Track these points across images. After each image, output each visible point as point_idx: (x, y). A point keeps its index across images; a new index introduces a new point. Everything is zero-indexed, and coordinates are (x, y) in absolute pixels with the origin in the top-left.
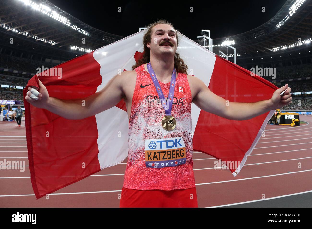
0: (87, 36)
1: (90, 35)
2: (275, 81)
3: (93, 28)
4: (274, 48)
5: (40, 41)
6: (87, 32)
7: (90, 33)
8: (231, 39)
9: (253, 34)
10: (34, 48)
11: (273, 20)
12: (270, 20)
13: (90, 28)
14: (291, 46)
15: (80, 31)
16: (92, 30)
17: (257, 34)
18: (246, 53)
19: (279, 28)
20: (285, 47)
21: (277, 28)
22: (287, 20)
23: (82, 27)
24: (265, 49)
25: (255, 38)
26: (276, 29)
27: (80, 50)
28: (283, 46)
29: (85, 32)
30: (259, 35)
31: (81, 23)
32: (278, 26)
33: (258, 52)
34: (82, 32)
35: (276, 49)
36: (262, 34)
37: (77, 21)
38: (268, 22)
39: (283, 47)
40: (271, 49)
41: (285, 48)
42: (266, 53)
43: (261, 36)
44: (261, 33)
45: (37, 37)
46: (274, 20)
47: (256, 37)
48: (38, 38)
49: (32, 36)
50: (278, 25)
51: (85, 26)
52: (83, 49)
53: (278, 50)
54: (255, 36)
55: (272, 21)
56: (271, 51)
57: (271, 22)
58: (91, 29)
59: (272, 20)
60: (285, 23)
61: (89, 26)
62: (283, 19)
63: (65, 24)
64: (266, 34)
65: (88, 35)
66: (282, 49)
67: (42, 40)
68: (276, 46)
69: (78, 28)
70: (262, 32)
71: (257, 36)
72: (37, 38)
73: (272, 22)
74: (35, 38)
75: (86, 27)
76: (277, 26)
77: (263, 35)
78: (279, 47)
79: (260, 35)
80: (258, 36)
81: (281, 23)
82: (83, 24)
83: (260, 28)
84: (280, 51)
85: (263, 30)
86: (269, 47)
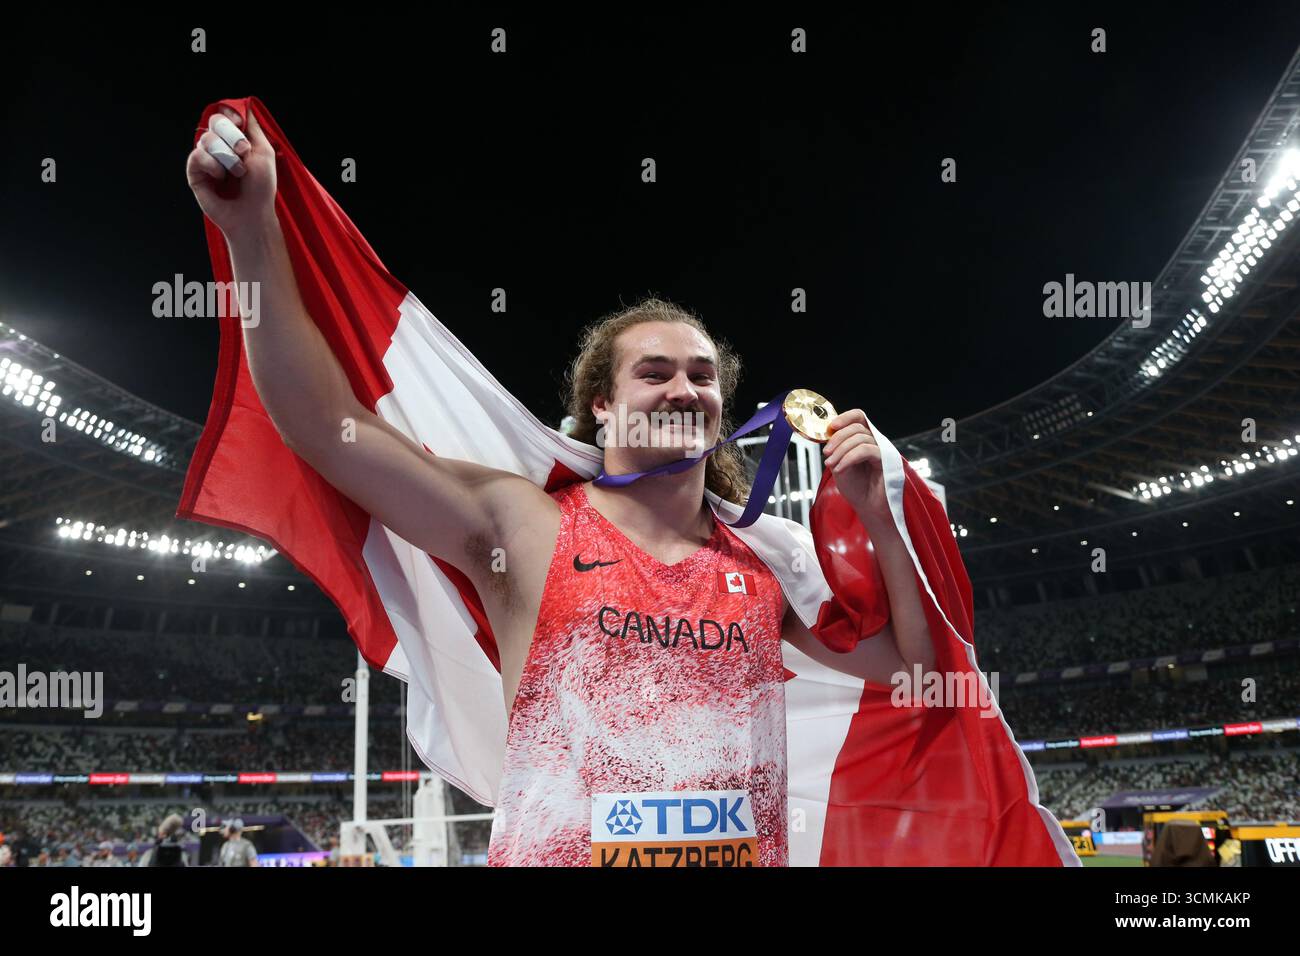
0: (151, 465)
1: (170, 462)
2: (1172, 658)
3: (186, 421)
4: (1143, 486)
6: (153, 447)
7: (168, 451)
8: (912, 451)
9: (1025, 419)
11: (1119, 339)
12: (1106, 341)
13: (168, 423)
14: (1232, 467)
15: (111, 440)
16: (180, 437)
17: (1043, 417)
18: (994, 520)
19: (1156, 381)
20: (1203, 474)
21: (1146, 379)
22: (1193, 335)
23: (125, 421)
24: (1092, 493)
25: (1036, 437)
26: (1142, 386)
27: (109, 539)
28: (1189, 469)
29: (143, 445)
30: (1053, 424)
31: (118, 400)
32: (1151, 370)
33: (1056, 508)
34: (124, 446)
35: (1152, 490)
36: (1071, 416)
37: (96, 391)
38: (1097, 354)
39: (1190, 478)
40: (1129, 489)
41: (1200, 478)
42: (1102, 510)
43: (1064, 424)
44: (1066, 412)
46: (1127, 339)
47: (1041, 434)
50: (1148, 362)
51: (142, 412)
52: (128, 537)
53: (1167, 490)
54: (1035, 426)
55: (1116, 345)
56: (1128, 500)
57: (1108, 354)
58: (175, 428)
59: (1115, 342)
60: (1184, 351)
61: (167, 413)
62: (1176, 334)
63: (27, 402)
64: (1090, 414)
65: (159, 458)
66: (1187, 484)
68: (1152, 474)
69: (103, 422)
70: (1068, 406)
71: (1047, 427)
73: (1117, 349)
75: (150, 418)
76: (1144, 368)
77: (1077, 419)
78: (1172, 478)
79: (1059, 421)
80: (1052, 430)
81: (1165, 350)
82: (130, 402)
83: (1058, 387)
84: (1177, 495)
85: (1074, 396)
86: (1112, 477)
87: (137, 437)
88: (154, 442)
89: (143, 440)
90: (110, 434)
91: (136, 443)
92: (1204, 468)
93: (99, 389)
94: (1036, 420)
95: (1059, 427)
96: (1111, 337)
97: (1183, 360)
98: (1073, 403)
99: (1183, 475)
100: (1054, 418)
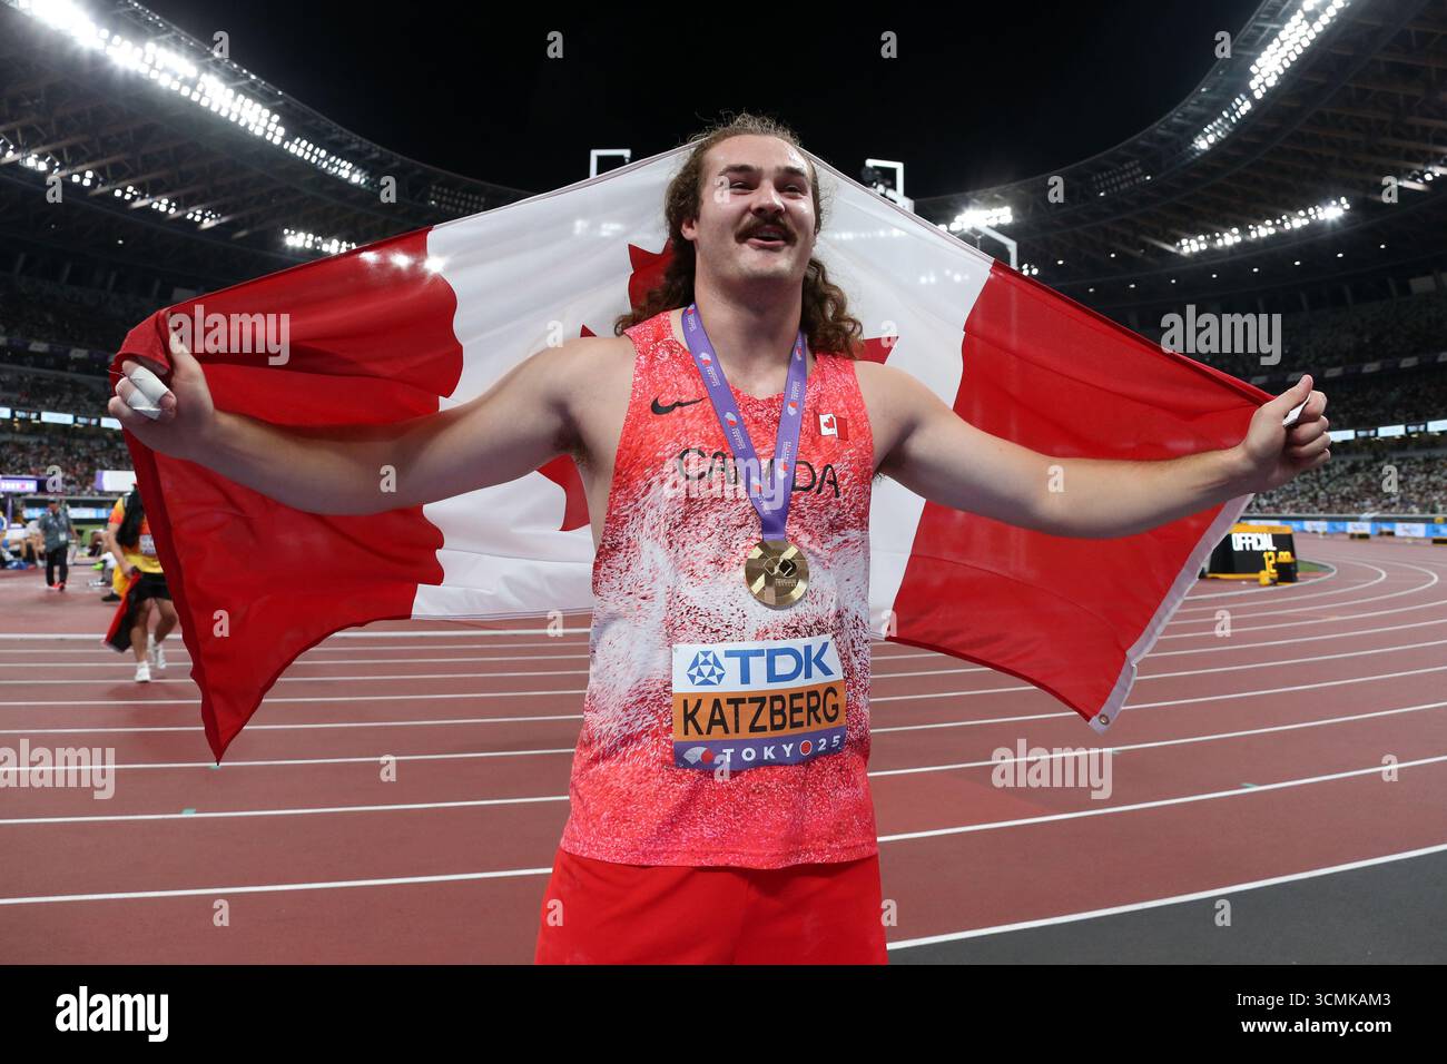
0: (357, 187)
1: (371, 184)
3: (384, 150)
4: (1184, 242)
5: (148, 208)
6: (358, 171)
7: (370, 175)
8: (997, 200)
9: (1094, 178)
10: (120, 242)
11: (1179, 115)
12: (1168, 116)
13: (369, 151)
14: (1257, 231)
15: (325, 165)
16: (379, 161)
17: (1110, 177)
18: (1060, 262)
19: (1205, 154)
20: (1233, 235)
21: (1197, 151)
22: (1239, 117)
23: (335, 149)
24: (1143, 245)
25: (1102, 194)
26: (1193, 157)
27: (325, 248)
28: (1223, 230)
29: (350, 170)
30: (1117, 184)
31: (329, 131)
32: (1202, 145)
33: (1113, 256)
34: (335, 170)
35: (1192, 246)
36: (1133, 178)
37: (312, 123)
38: (1158, 127)
39: (1222, 237)
40: (1172, 243)
41: (1231, 238)
42: (1150, 259)
43: (1126, 185)
44: (1129, 175)
45: (135, 193)
46: (1185, 116)
47: (1107, 192)
48: (137, 196)
49: (112, 187)
50: (1200, 137)
51: (349, 142)
52: (340, 247)
53: (1204, 247)
54: (1102, 185)
55: (1175, 120)
56: (1170, 253)
57: (1168, 127)
58: (376, 155)
59: (1176, 117)
60: (1230, 130)
61: (368, 142)
62: (1225, 114)
63: (259, 132)
64: (1148, 178)
65: (363, 181)
66: (1220, 243)
67: (155, 206)
68: (1193, 232)
69: (318, 149)
70: (1131, 170)
71: (1112, 186)
72: (134, 198)
73: (1176, 124)
74: (128, 197)
75: (355, 146)
76: (1196, 142)
77: (1137, 181)
78: (1208, 236)
79: (1122, 182)
80: (1116, 189)
81: (1215, 128)
82: (339, 132)
83: (1124, 153)
84: (1211, 252)
85: (1137, 162)
86: (1161, 234)
87: (344, 163)
88: (359, 168)
89: (350, 165)
90: (324, 160)
91: (344, 168)
92: (1235, 230)
93: (314, 121)
94: (1104, 179)
95: (1122, 187)
96: (1172, 113)
97: (1227, 139)
98: (1135, 168)
99: (1217, 235)
100: (1118, 178)
